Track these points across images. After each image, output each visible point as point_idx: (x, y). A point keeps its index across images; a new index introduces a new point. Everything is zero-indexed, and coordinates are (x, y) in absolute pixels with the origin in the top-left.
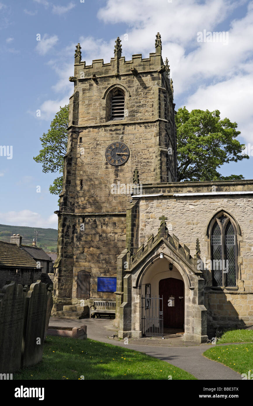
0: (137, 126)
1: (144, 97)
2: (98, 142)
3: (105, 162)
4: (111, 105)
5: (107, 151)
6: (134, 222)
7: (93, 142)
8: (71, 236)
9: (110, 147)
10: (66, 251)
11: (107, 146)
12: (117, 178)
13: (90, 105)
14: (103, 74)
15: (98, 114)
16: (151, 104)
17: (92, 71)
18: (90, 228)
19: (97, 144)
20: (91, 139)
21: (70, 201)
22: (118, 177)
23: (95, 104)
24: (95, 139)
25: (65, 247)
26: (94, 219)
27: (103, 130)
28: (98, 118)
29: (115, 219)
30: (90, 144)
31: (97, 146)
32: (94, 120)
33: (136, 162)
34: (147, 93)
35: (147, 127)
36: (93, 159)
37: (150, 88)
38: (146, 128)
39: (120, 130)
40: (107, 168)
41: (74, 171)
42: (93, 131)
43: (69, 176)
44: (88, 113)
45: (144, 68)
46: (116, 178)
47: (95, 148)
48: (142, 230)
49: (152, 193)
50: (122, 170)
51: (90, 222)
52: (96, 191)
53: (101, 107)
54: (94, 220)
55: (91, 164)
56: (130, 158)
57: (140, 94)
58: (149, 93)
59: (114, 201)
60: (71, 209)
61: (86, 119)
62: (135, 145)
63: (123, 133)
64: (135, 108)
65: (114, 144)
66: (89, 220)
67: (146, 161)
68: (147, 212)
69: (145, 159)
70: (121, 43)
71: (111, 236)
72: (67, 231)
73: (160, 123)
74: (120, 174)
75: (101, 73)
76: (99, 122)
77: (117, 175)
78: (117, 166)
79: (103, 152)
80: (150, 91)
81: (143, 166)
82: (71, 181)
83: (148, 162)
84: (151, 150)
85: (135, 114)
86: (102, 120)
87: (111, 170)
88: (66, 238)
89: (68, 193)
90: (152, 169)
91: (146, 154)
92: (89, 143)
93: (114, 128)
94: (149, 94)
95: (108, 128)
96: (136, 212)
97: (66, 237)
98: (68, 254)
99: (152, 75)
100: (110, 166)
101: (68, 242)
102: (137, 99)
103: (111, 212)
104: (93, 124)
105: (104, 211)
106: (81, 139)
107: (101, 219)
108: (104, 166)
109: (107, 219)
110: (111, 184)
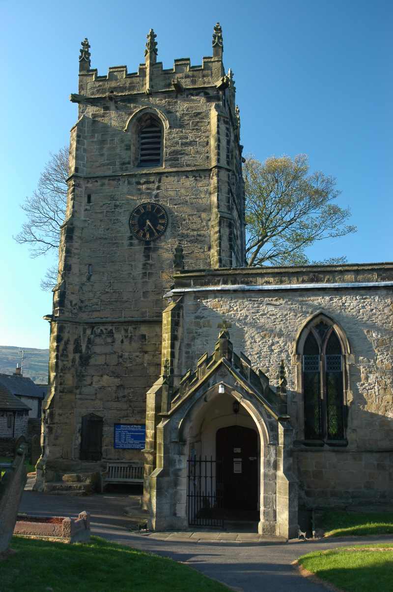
0: (182, 177)
1: (193, 129)
2: (118, 203)
3: (129, 234)
4: (139, 141)
5: (132, 217)
6: (176, 333)
7: (109, 202)
8: (71, 356)
9: (137, 211)
10: (62, 381)
11: (132, 209)
12: (148, 262)
13: (104, 141)
14: (126, 91)
15: (118, 156)
16: (206, 140)
17: (107, 85)
18: (103, 343)
19: (116, 206)
20: (105, 197)
21: (71, 299)
22: (149, 260)
23: (113, 140)
24: (112, 198)
25: (62, 374)
26: (109, 328)
27: (126, 182)
28: (117, 163)
29: (144, 329)
30: (104, 205)
31: (115, 209)
32: (111, 165)
33: (179, 235)
34: (198, 122)
35: (198, 178)
36: (108, 229)
37: (203, 114)
38: (196, 180)
39: (153, 182)
40: (131, 245)
41: (77, 249)
42: (109, 184)
43: (69, 258)
44: (102, 155)
45: (194, 82)
46: (146, 262)
47: (113, 212)
48: (189, 345)
49: (207, 284)
50: (156, 249)
51: (103, 333)
52: (113, 282)
53: (123, 145)
54: (109, 330)
55: (106, 239)
56: (169, 229)
57: (188, 124)
58: (201, 122)
59: (142, 299)
60: (71, 312)
61: (97, 164)
62: (177, 208)
63: (158, 188)
64: (178, 148)
65: (144, 206)
66: (101, 330)
67: (195, 233)
68: (197, 317)
69: (195, 230)
70: (156, 40)
71: (137, 356)
72: (65, 349)
73: (218, 171)
74: (153, 255)
75: (123, 89)
76: (118, 169)
77: (147, 257)
78: (148, 243)
79: (124, 219)
80: (203, 119)
81: (192, 242)
82: (72, 267)
83: (200, 235)
84: (204, 215)
85: (179, 156)
86: (124, 167)
87: (139, 248)
88: (63, 361)
89: (67, 286)
91: (195, 223)
92: (102, 204)
93: (143, 179)
94: (202, 124)
95: (134, 180)
96: (179, 316)
97: (62, 358)
98: (65, 386)
99: (206, 94)
100: (136, 242)
101: (65, 366)
102: (182, 132)
103: (137, 317)
104: (109, 173)
105: (126, 315)
106: (89, 197)
107: (122, 328)
108: (126, 242)
109: (130, 328)
110: (138, 271)
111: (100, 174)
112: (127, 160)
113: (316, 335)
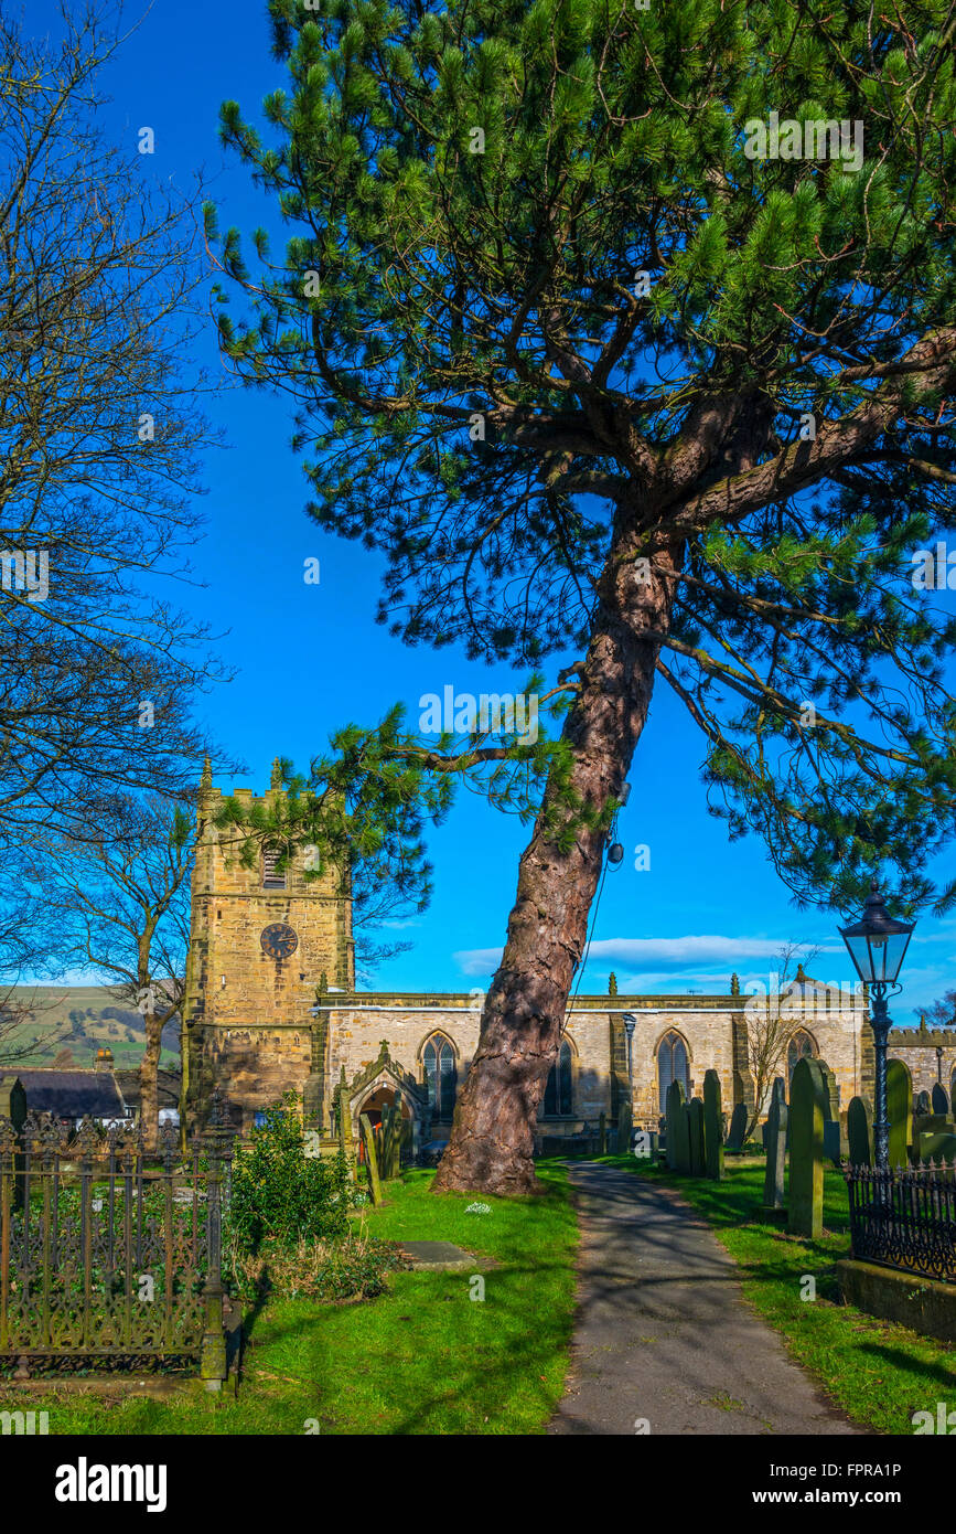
0: (310, 902)
2: (249, 921)
3: (261, 950)
4: (263, 863)
5: (263, 936)
7: (240, 920)
9: (268, 930)
11: (263, 928)
15: (247, 878)
19: (247, 924)
20: (237, 915)
21: (209, 1005)
22: (280, 975)
24: (244, 916)
26: (245, 1031)
27: (256, 902)
28: (247, 884)
29: (277, 1033)
30: (235, 922)
31: (247, 926)
32: (241, 885)
33: (307, 953)
35: (324, 905)
36: (241, 945)
38: (322, 906)
39: (283, 905)
40: (264, 960)
41: (211, 961)
42: (239, 903)
43: (206, 970)
44: (231, 875)
46: (278, 976)
47: (244, 929)
48: (335, 1051)
49: (349, 1003)
50: (287, 966)
51: (239, 1036)
52: (247, 992)
55: (238, 953)
56: (298, 948)
59: (274, 1009)
60: (209, 1017)
61: (226, 883)
62: (305, 930)
63: (288, 911)
65: (275, 926)
66: (238, 1033)
67: (323, 953)
68: (341, 1030)
69: (322, 951)
71: (271, 1056)
72: (206, 1049)
74: (283, 970)
76: (248, 889)
77: (279, 972)
78: (279, 959)
79: (257, 936)
81: (319, 961)
82: (208, 976)
83: (326, 956)
84: (330, 938)
86: (254, 888)
87: (271, 964)
90: (332, 965)
91: (322, 944)
92: (233, 921)
93: (273, 902)
95: (264, 902)
97: (205, 1057)
100: (267, 957)
103: (271, 1022)
104: (239, 892)
105: (260, 1021)
106: (219, 913)
107: (257, 1031)
108: (259, 958)
109: (265, 1032)
110: (271, 983)
111: (231, 892)
112: (256, 882)
113: (434, 1045)
